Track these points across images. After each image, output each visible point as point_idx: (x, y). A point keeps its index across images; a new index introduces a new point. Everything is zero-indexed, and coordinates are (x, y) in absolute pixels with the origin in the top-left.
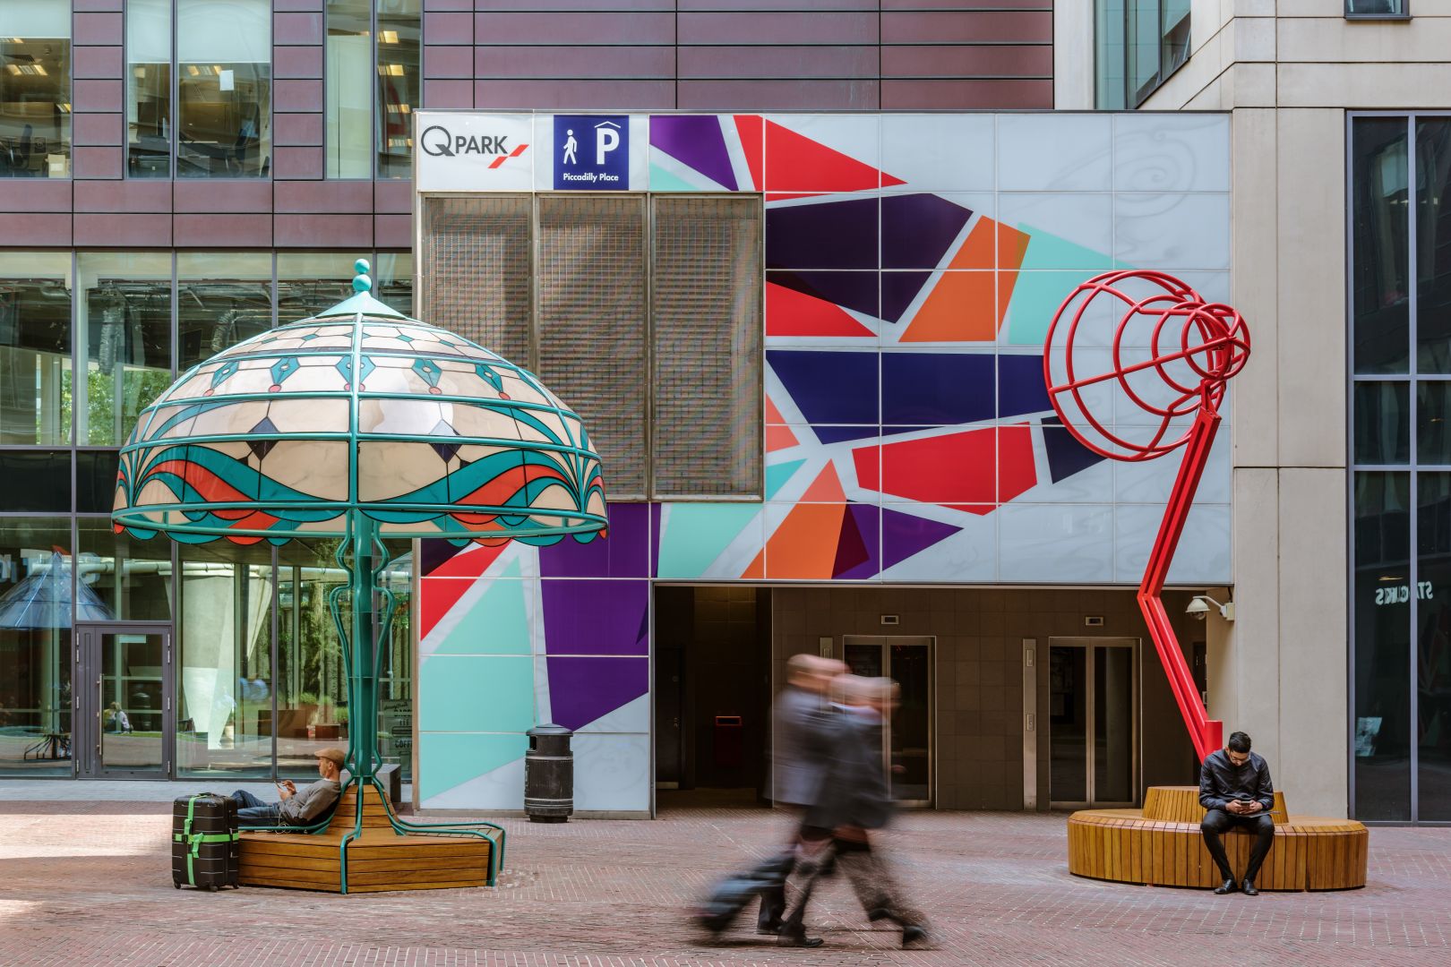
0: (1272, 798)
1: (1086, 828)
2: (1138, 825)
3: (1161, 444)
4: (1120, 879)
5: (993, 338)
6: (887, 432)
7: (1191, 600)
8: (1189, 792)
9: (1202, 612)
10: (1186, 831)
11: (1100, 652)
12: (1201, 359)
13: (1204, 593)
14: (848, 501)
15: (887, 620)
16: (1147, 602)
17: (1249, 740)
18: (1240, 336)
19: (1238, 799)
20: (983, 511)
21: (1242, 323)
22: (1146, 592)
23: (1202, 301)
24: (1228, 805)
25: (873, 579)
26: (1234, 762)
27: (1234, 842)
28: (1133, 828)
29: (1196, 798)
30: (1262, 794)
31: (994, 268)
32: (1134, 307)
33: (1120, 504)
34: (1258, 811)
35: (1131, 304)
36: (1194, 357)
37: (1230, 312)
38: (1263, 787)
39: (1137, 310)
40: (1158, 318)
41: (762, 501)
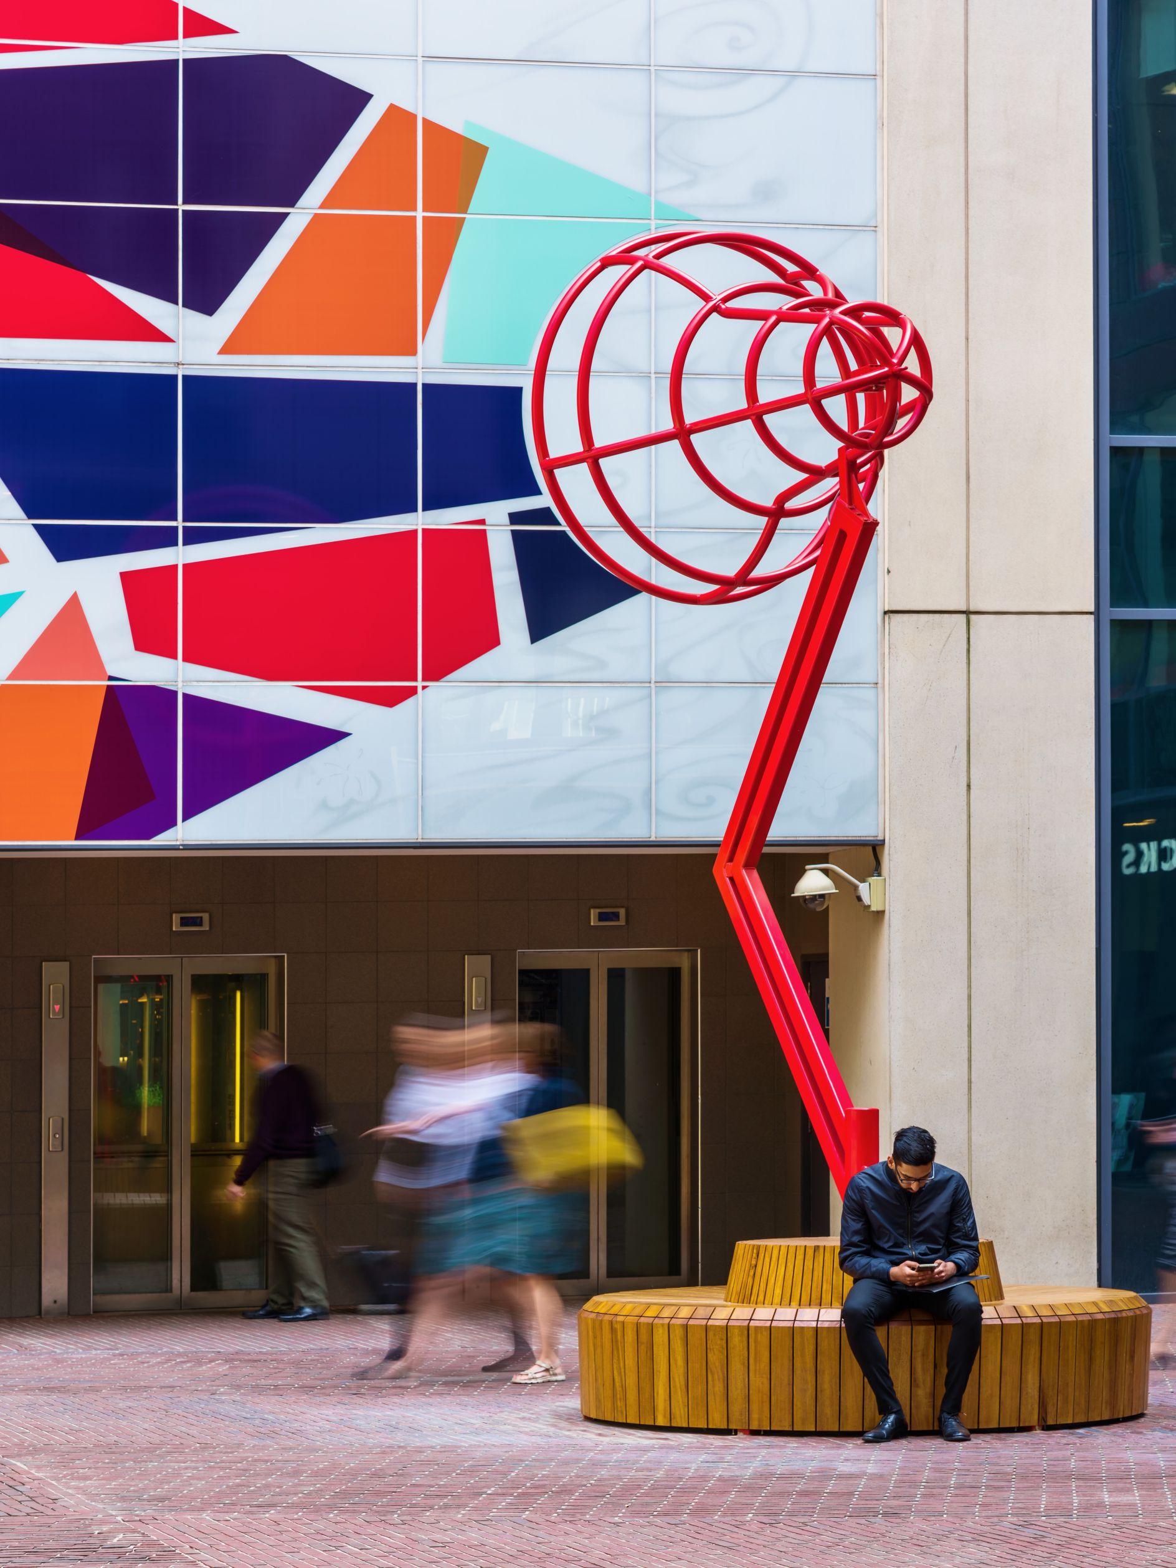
0: (976, 1249)
1: (618, 1327)
2: (721, 1316)
3: (761, 570)
4: (685, 1425)
5: (413, 352)
6: (193, 537)
7: (801, 873)
8: (816, 1248)
9: (822, 896)
10: (814, 1324)
11: (616, 976)
12: (836, 407)
13: (824, 858)
14: (111, 678)
15: (184, 922)
16: (731, 879)
17: (931, 1142)
18: (912, 365)
19: (912, 1259)
20: (390, 699)
21: (917, 341)
22: (731, 859)
23: (838, 294)
24: (894, 1270)
25: (164, 839)
26: (904, 1185)
27: (905, 1340)
28: (711, 1322)
29: (832, 1261)
30: (957, 1244)
31: (415, 209)
32: (711, 304)
33: (666, 683)
34: (949, 1279)
35: (706, 297)
36: (826, 403)
37: (893, 317)
38: (959, 1230)
39: (715, 309)
40: (756, 326)
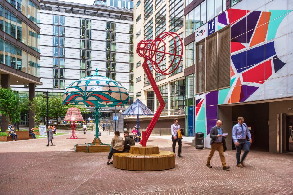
5: (264, 41)
6: (248, 68)
14: (242, 85)
20: (262, 83)
25: (245, 101)
31: (265, 23)
41: (230, 87)
